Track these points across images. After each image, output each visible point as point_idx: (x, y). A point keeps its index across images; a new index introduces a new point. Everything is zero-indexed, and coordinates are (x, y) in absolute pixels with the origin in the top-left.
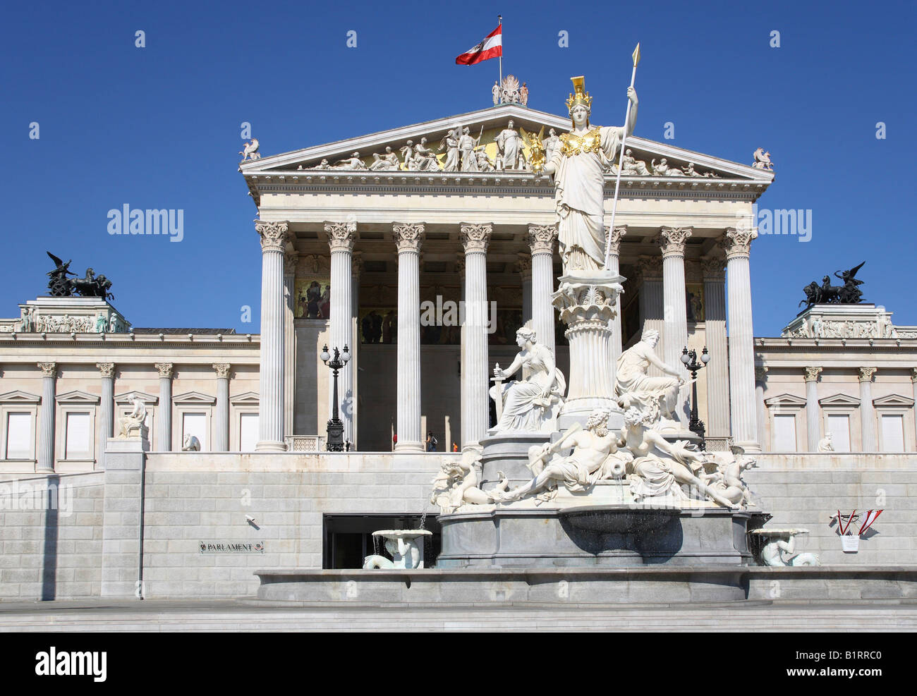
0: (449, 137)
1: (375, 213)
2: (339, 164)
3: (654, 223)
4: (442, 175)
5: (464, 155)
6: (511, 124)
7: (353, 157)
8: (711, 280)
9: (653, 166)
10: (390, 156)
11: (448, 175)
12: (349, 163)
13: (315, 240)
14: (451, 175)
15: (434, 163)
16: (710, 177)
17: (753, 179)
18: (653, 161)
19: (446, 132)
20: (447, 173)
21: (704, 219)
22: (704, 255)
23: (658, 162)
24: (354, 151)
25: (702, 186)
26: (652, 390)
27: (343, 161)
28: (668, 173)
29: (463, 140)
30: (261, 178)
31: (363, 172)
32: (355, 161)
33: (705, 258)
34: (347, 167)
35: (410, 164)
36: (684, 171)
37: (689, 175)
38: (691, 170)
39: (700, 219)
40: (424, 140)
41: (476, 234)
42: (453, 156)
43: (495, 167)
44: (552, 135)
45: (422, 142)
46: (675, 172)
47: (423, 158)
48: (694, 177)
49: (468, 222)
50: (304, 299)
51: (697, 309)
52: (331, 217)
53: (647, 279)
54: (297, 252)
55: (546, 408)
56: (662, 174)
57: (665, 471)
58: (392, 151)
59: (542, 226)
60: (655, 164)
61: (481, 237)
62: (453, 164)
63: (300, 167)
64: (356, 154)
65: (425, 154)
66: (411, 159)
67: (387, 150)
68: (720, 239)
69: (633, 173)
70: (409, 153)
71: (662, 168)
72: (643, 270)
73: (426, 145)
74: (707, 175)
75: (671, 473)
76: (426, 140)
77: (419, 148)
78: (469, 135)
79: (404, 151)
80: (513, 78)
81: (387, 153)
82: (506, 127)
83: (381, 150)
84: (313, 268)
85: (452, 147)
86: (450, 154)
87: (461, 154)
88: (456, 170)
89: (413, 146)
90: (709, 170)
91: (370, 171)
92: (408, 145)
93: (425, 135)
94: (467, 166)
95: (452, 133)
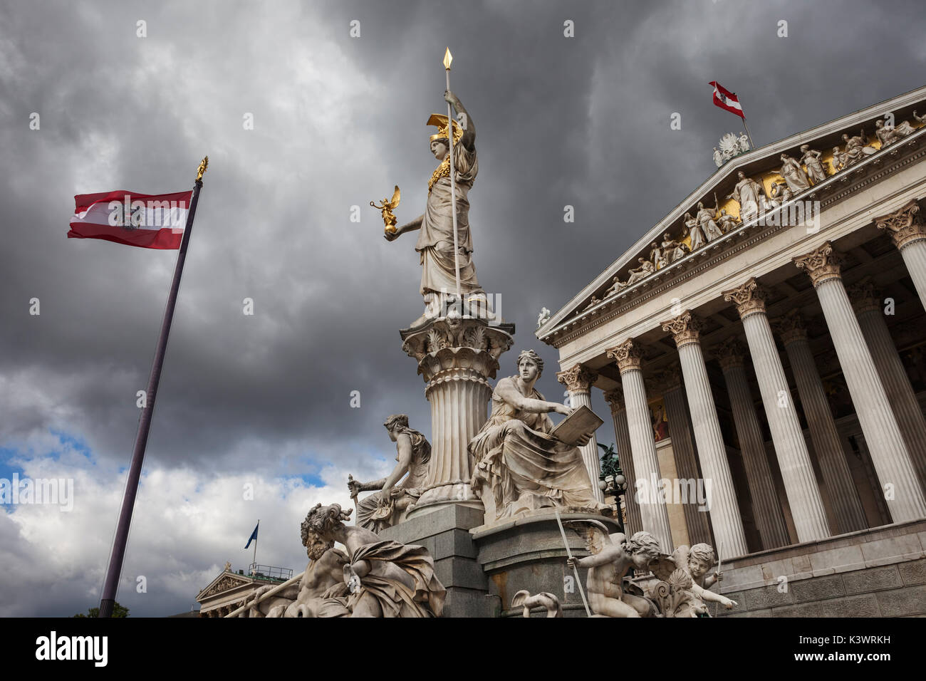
0: (687, 220)
1: (646, 323)
2: (606, 294)
5: (704, 228)
6: (740, 175)
7: (614, 282)
10: (645, 265)
12: (614, 289)
15: (679, 251)
18: (915, 112)
19: (682, 218)
20: (693, 252)
23: (921, 111)
24: (614, 277)
27: (609, 289)
29: (700, 215)
30: (552, 336)
32: (617, 284)
34: (612, 293)
35: (660, 262)
40: (666, 236)
41: (742, 297)
42: (695, 235)
43: (738, 222)
44: (785, 160)
45: (665, 238)
47: (669, 251)
49: (731, 289)
52: (612, 344)
58: (645, 260)
59: (810, 254)
60: (919, 115)
61: (749, 298)
62: (697, 242)
63: (577, 312)
65: (670, 248)
67: (640, 262)
69: (895, 139)
73: (670, 239)
76: (668, 235)
77: (664, 245)
78: (704, 208)
79: (653, 254)
80: (729, 135)
81: (642, 264)
82: (738, 180)
83: (635, 264)
85: (691, 227)
86: (691, 235)
87: (701, 229)
88: (702, 244)
89: (659, 245)
91: (628, 287)
92: (654, 248)
93: (666, 231)
94: (710, 237)
95: (688, 215)
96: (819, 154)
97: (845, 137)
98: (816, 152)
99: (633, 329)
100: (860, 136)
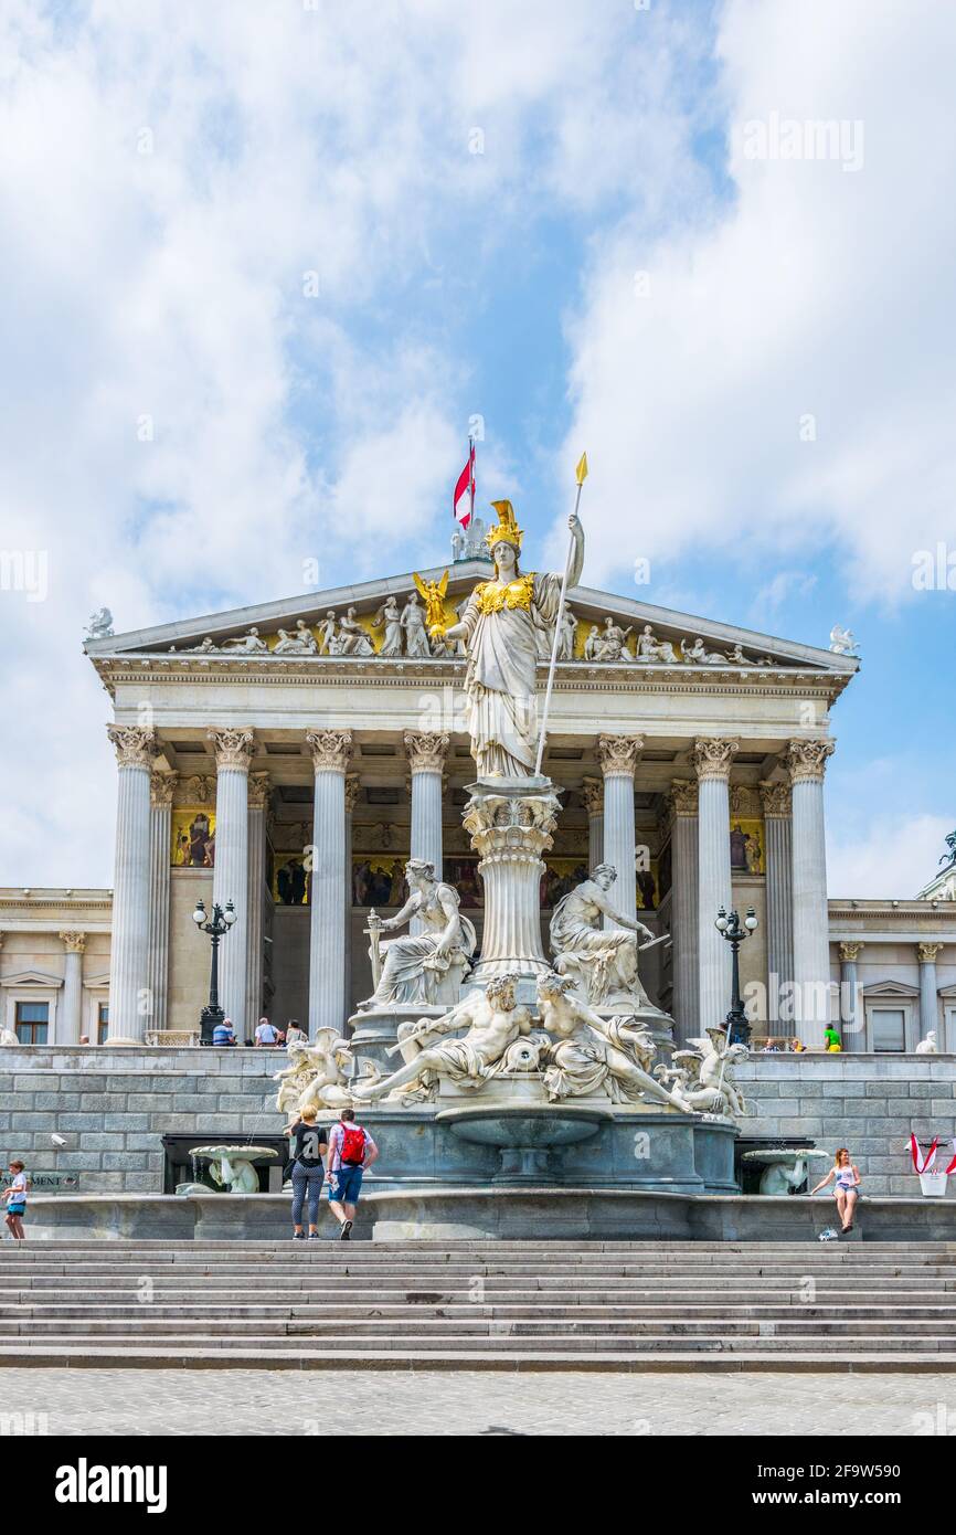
0: (388, 607)
1: (280, 715)
2: (230, 645)
3: (685, 731)
4: (377, 660)
5: (409, 632)
7: (250, 635)
8: (776, 815)
9: (683, 649)
10: (304, 634)
11: (386, 661)
12: (244, 643)
13: (201, 755)
14: (391, 661)
15: (366, 644)
16: (766, 665)
17: (827, 668)
18: (683, 642)
19: (382, 601)
20: (384, 657)
21: (758, 726)
22: (765, 780)
23: (690, 645)
24: (251, 626)
25: (756, 679)
26: (598, 949)
27: (236, 640)
28: (705, 659)
29: (409, 611)
30: (116, 664)
31: (263, 655)
32: (252, 641)
33: (768, 784)
34: (240, 648)
35: (332, 645)
36: (727, 657)
37: (735, 663)
38: (738, 656)
39: (753, 726)
40: (351, 611)
41: (427, 746)
42: (393, 634)
43: (455, 651)
45: (350, 614)
46: (716, 657)
47: (350, 637)
48: (743, 665)
50: (185, 839)
51: (754, 855)
52: (216, 720)
53: (682, 813)
54: (175, 772)
55: (441, 973)
56: (696, 661)
57: (596, 1060)
58: (306, 627)
60: (686, 646)
61: (435, 750)
62: (392, 646)
63: (173, 648)
64: (253, 630)
65: (354, 632)
66: (334, 638)
67: (299, 626)
68: (782, 756)
69: (655, 658)
70: (331, 629)
71: (698, 652)
72: (677, 801)
73: (356, 618)
74: (761, 663)
75: (603, 1063)
76: (355, 611)
78: (418, 605)
79: (324, 626)
81: (299, 630)
84: (199, 795)
85: (391, 621)
86: (389, 631)
87: (403, 631)
88: (398, 653)
89: (336, 619)
90: (764, 656)
91: (274, 654)
92: (329, 618)
93: (354, 605)
94: (412, 648)
95: (392, 600)
96: (576, 623)
97: (610, 621)
98: (574, 620)
99: (257, 715)
100: (625, 630)
